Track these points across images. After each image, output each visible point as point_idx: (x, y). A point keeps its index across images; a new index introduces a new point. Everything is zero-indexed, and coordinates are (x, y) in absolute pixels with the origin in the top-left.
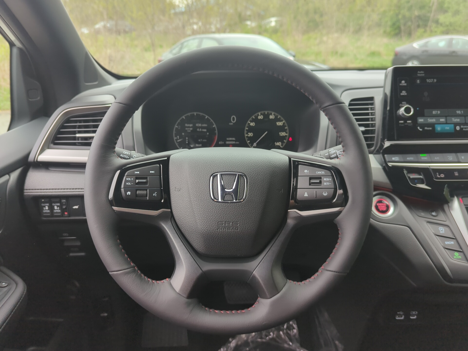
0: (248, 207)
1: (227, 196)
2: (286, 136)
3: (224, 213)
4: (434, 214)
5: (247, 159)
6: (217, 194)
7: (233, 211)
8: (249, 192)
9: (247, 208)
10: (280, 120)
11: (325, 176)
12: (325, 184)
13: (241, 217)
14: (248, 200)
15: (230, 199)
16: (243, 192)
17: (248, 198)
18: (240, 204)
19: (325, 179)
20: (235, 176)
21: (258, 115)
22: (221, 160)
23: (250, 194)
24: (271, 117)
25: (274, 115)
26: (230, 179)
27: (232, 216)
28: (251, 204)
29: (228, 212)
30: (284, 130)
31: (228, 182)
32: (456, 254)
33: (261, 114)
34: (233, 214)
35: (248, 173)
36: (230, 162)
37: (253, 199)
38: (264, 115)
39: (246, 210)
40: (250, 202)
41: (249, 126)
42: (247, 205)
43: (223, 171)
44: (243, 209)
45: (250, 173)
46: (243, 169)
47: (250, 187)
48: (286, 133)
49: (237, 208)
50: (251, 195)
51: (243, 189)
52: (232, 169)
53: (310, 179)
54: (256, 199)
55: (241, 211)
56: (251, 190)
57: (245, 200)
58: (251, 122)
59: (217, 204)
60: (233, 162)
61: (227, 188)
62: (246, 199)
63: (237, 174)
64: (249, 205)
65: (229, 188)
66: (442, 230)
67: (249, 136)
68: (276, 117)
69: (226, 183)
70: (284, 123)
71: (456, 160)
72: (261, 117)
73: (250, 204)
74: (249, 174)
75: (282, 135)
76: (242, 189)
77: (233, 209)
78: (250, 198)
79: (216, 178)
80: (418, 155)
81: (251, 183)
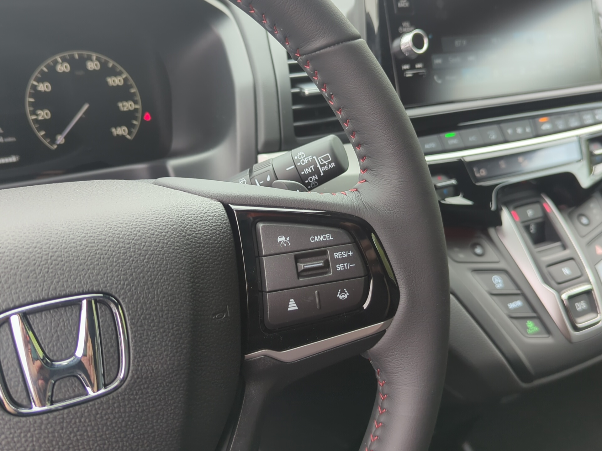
0: (139, 398)
1: (62, 385)
2: (136, 110)
3: (63, 445)
4: (478, 250)
5: (103, 237)
6: (21, 386)
7: (93, 429)
8: (135, 350)
9: (138, 403)
10: (115, 73)
11: (336, 245)
12: (340, 267)
13: (125, 437)
14: (138, 378)
15: (74, 391)
16: (117, 355)
17: (137, 370)
18: (113, 398)
19: (337, 255)
20: (75, 309)
21: (56, 62)
22: (14, 260)
23: (142, 355)
24: (92, 65)
25: (98, 59)
26: (62, 324)
27: (93, 445)
28: (148, 387)
29: (75, 436)
30: (130, 97)
31: (55, 335)
32: (530, 324)
33: (64, 60)
34: (96, 437)
35: (119, 287)
36: (49, 261)
37: (153, 370)
38: (71, 61)
39: (136, 411)
40: (146, 382)
41: (36, 94)
42: (137, 394)
43: (29, 299)
44: (125, 412)
45: (129, 287)
46: (99, 277)
47: (135, 332)
48: (136, 102)
49: (105, 415)
50: (144, 357)
51: (115, 345)
52: (63, 286)
53: (297, 259)
54: (162, 366)
55: (121, 420)
56: (140, 341)
57: (129, 379)
58: (39, 80)
59: (28, 425)
60: (59, 259)
61: (55, 358)
62: (130, 374)
63: (83, 299)
64: (142, 393)
65: (63, 356)
66: (498, 281)
67: (40, 118)
68: (104, 65)
69: (47, 341)
70: (125, 80)
71: (501, 139)
72: (63, 68)
73: (146, 386)
74: (123, 291)
75: (125, 109)
76: (112, 346)
77: (90, 421)
78: (141, 369)
79: (7, 329)
80: (442, 135)
81: (137, 317)
